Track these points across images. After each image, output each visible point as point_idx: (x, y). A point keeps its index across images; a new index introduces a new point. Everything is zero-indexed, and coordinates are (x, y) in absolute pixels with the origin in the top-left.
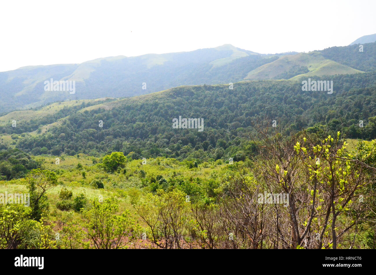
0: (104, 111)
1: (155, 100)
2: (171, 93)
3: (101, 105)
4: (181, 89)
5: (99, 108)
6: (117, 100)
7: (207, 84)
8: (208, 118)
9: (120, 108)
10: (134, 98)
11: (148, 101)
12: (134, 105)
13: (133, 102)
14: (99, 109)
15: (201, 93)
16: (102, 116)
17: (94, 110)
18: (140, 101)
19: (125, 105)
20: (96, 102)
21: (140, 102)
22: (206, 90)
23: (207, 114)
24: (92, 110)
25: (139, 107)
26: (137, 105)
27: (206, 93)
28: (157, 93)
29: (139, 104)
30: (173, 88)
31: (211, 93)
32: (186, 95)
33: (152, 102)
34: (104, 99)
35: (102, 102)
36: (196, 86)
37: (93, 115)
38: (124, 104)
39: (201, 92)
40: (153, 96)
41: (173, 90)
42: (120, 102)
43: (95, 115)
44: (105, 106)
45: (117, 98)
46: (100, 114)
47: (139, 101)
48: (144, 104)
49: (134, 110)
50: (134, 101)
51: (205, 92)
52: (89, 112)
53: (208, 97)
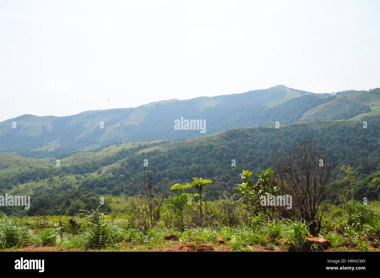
0: (160, 153)
1: (210, 142)
2: (225, 136)
3: (156, 148)
4: (235, 131)
6: (172, 142)
7: (261, 126)
8: (265, 161)
9: (175, 150)
10: (189, 141)
11: (203, 143)
12: (188, 147)
13: (188, 145)
14: (156, 151)
15: (257, 135)
16: (158, 158)
17: (150, 152)
18: (195, 143)
19: (180, 147)
20: (152, 144)
21: (195, 145)
22: (261, 132)
23: (263, 156)
24: (149, 152)
25: (194, 149)
26: (193, 147)
27: (261, 135)
28: (212, 135)
29: (193, 146)
30: (227, 130)
31: (266, 135)
32: (240, 138)
33: (207, 144)
34: (159, 141)
35: (158, 144)
36: (251, 128)
37: (149, 157)
38: (179, 146)
39: (256, 134)
40: (207, 139)
41: (228, 132)
42: (175, 144)
43: (152, 157)
44: (160, 148)
45: (172, 140)
46: (156, 156)
47: (193, 143)
48: (198, 147)
49: (189, 152)
50: (188, 144)
51: (260, 134)
52: (146, 154)
53: (264, 138)
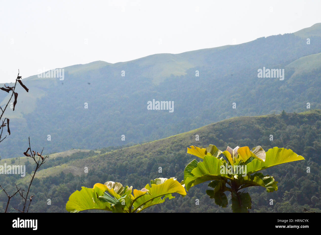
0: (72, 177)
1: (178, 150)
2: (211, 135)
3: (64, 167)
4: (231, 123)
5: (62, 172)
6: (97, 154)
7: (287, 112)
8: (299, 186)
9: (104, 170)
10: (133, 149)
11: (164, 153)
12: (133, 164)
13: (132, 158)
14: (62, 174)
15: (278, 131)
16: (68, 189)
17: (51, 177)
18: (146, 154)
19: (115, 164)
20: (53, 160)
21: (146, 157)
22: (288, 125)
23: (294, 176)
24: (47, 178)
25: (145, 168)
26: (142, 163)
27: (287, 130)
28: (182, 135)
29: (144, 160)
30: (214, 123)
31: (298, 130)
32: (243, 138)
33: (172, 155)
34: (69, 153)
35: (66, 160)
36: (264, 116)
37: (49, 188)
38: (113, 161)
39: (277, 128)
40: (173, 143)
41: (216, 127)
42: (103, 158)
43: (54, 187)
44: (73, 167)
45: (96, 150)
46: (64, 184)
47: (143, 154)
48: (154, 160)
49: (135, 174)
50: (133, 156)
51: (284, 129)
52: (41, 183)
53: (294, 138)
